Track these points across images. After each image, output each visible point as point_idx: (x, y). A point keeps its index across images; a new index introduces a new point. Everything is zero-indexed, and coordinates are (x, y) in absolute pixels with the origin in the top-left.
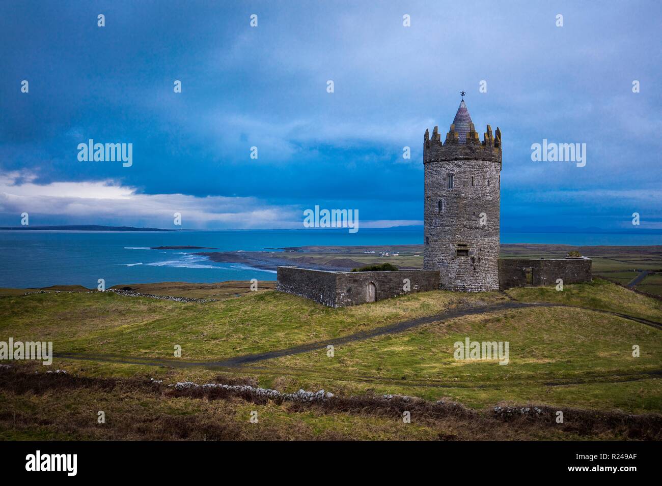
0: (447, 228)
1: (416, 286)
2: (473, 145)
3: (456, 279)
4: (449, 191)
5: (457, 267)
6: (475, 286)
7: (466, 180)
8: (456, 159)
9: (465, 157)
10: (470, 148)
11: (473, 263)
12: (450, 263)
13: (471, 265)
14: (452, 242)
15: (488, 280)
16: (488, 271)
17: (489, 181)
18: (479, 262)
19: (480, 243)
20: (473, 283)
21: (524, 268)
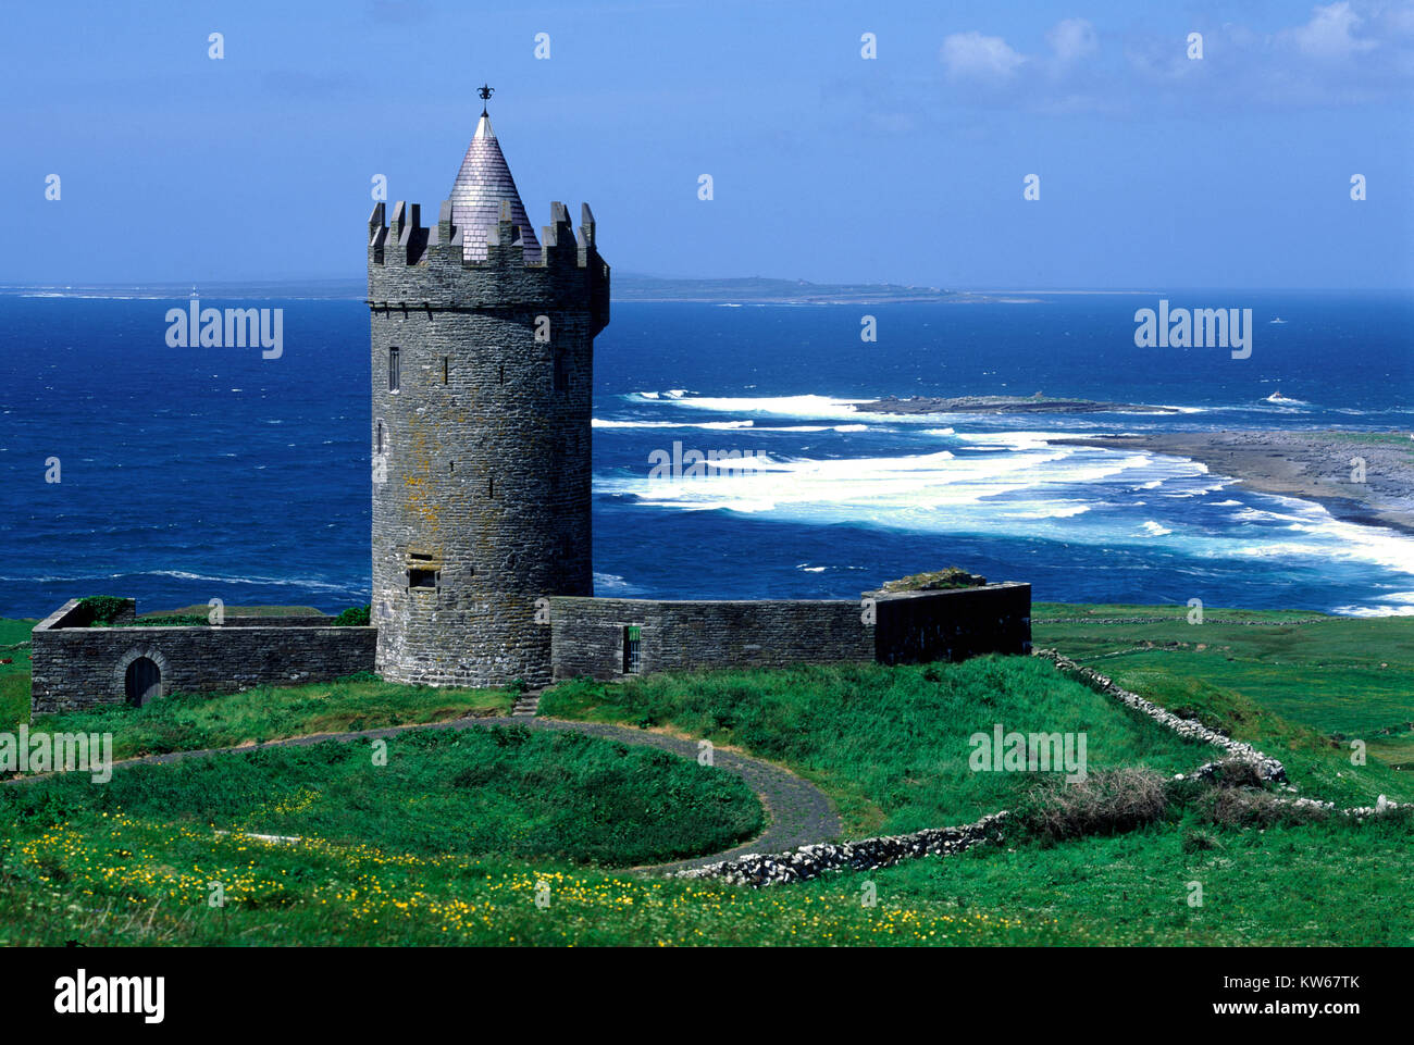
0: (390, 506)
3: (406, 655)
4: (394, 398)
5: (409, 619)
6: (451, 674)
7: (427, 368)
11: (451, 608)
12: (394, 609)
13: (443, 616)
14: (400, 547)
15: (498, 659)
16: (499, 631)
17: (502, 368)
18: (469, 607)
19: (471, 552)
20: (447, 667)
21: (618, 627)
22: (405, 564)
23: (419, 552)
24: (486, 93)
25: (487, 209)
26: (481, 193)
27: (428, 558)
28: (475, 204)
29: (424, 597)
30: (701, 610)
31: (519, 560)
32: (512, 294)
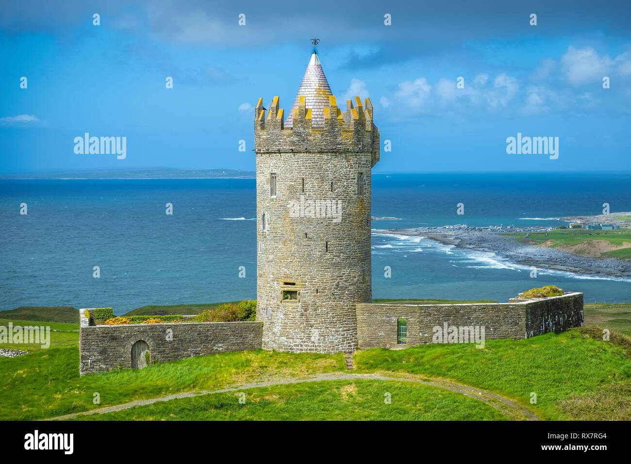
0: (271, 257)
1: (220, 345)
2: (301, 129)
3: (281, 336)
4: (272, 200)
5: (282, 317)
6: (306, 346)
7: (293, 183)
8: (279, 152)
9: (291, 148)
10: (299, 134)
11: (306, 311)
12: (274, 311)
13: (302, 315)
14: (277, 279)
15: (331, 337)
16: (331, 323)
17: (332, 183)
18: (315, 310)
19: (316, 280)
20: (305, 342)
21: (394, 319)
22: (279, 287)
23: (288, 281)
24: (315, 42)
25: (319, 101)
26: (315, 93)
27: (294, 284)
28: (312, 98)
29: (290, 304)
30: (438, 310)
31: (341, 284)
32: (337, 144)
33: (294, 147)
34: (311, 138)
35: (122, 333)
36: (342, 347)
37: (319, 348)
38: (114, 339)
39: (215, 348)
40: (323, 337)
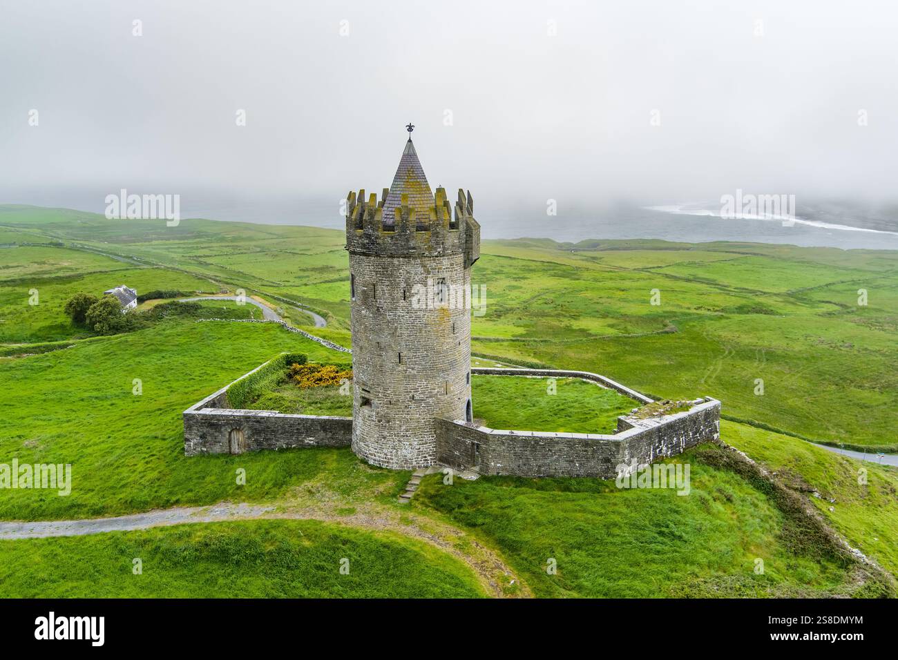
5: (362, 422)
9: (362, 250)
11: (379, 421)
13: (376, 425)
14: (358, 383)
15: (404, 451)
17: (405, 291)
18: (389, 422)
19: (389, 392)
20: (378, 453)
21: (468, 441)
22: (359, 392)
23: (365, 387)
24: (410, 128)
26: (404, 186)
28: (399, 192)
29: (366, 409)
30: (514, 439)
31: (417, 398)
32: (409, 249)
33: (365, 250)
34: (380, 241)
35: (219, 420)
36: (416, 461)
37: (391, 461)
38: (211, 425)
39: (306, 442)
40: (395, 451)
